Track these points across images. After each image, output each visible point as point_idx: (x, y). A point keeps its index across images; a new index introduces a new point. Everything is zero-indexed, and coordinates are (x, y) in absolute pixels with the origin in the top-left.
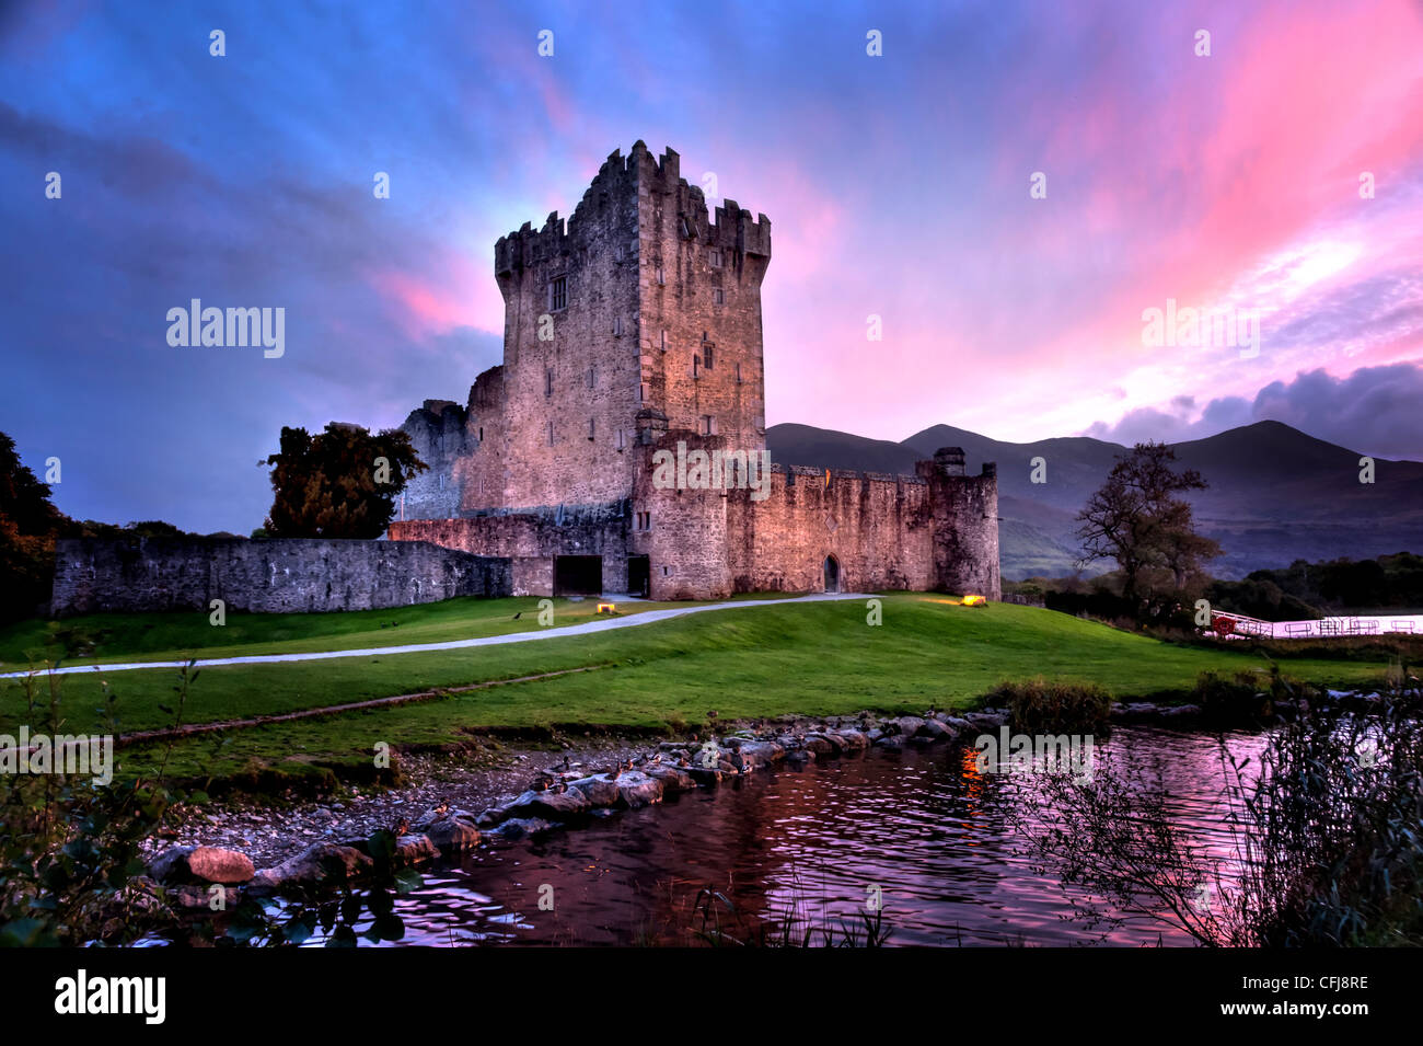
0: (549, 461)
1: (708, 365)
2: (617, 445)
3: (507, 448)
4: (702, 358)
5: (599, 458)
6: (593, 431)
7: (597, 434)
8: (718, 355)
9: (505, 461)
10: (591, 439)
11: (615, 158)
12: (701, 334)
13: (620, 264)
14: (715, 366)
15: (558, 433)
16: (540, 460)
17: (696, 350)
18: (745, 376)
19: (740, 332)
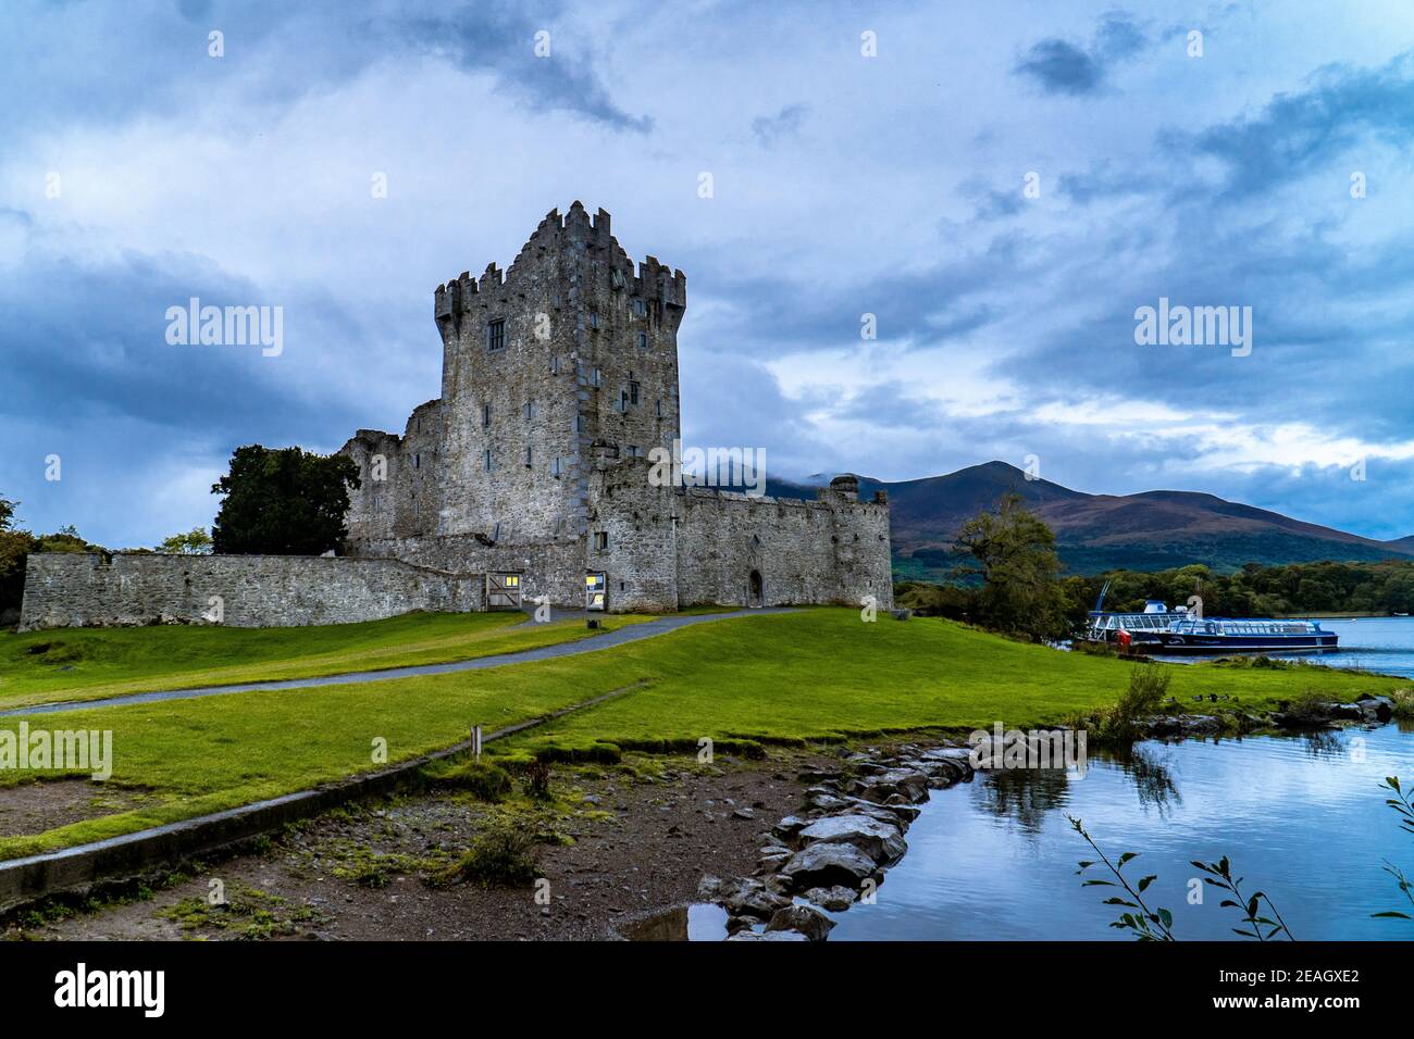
0: (486, 484)
1: (634, 401)
2: (554, 471)
3: (445, 473)
4: (629, 395)
5: (536, 484)
6: (529, 460)
7: (535, 461)
8: (642, 393)
9: (442, 485)
10: (528, 466)
11: (553, 216)
12: (628, 373)
13: (558, 310)
14: (640, 402)
15: (496, 460)
16: (476, 484)
17: (624, 387)
18: (665, 412)
19: (660, 373)
